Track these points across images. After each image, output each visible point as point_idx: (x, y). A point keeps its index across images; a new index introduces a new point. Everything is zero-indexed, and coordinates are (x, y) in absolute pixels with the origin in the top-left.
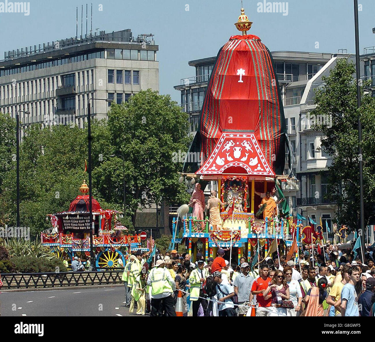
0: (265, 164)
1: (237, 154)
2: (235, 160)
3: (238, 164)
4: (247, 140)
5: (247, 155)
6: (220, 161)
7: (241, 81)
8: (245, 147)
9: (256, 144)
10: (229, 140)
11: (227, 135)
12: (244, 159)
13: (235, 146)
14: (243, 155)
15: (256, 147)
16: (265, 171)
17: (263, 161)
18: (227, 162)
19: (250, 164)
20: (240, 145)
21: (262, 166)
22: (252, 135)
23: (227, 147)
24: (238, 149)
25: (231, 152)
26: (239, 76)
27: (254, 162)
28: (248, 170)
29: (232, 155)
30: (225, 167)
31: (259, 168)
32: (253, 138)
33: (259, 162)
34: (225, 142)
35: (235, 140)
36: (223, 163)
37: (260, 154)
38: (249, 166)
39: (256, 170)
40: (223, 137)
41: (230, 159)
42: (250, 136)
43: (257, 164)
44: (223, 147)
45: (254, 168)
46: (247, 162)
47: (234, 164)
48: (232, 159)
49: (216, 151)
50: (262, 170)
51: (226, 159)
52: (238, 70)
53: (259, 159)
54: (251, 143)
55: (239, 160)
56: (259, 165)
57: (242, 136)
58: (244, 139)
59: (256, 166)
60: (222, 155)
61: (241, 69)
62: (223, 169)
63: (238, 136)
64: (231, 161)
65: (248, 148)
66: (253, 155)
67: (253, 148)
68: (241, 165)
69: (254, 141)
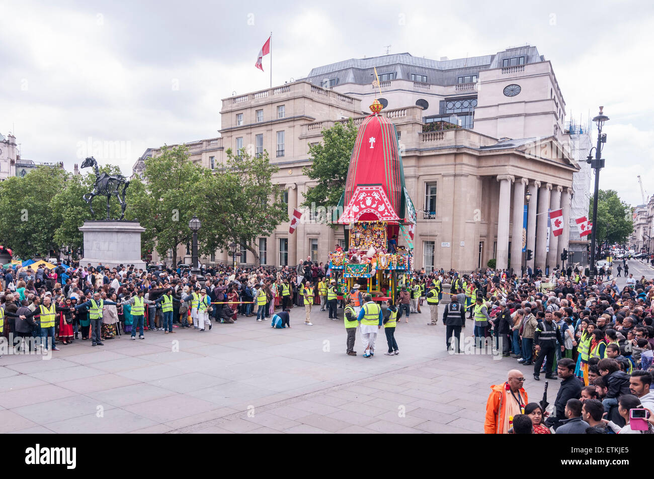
0: (391, 210)
1: (369, 202)
2: (367, 207)
3: (370, 211)
4: (377, 191)
5: (376, 202)
6: (355, 209)
7: (372, 147)
8: (375, 197)
9: (383, 194)
10: (362, 192)
11: (361, 189)
12: (374, 206)
13: (368, 196)
14: (373, 203)
15: (383, 196)
16: (391, 216)
17: (389, 207)
18: (361, 209)
19: (379, 210)
20: (371, 196)
21: (389, 212)
22: (380, 187)
23: (361, 198)
24: (369, 198)
25: (364, 201)
26: (371, 143)
27: (382, 208)
28: (378, 215)
29: (364, 203)
30: (360, 214)
31: (386, 213)
32: (381, 190)
33: (386, 208)
34: (358, 195)
35: (367, 192)
36: (358, 210)
37: (387, 202)
38: (378, 211)
39: (384, 215)
40: (358, 190)
41: (363, 206)
42: (378, 188)
43: (384, 210)
44: (357, 198)
45: (382, 213)
46: (376, 208)
47: (367, 211)
48: (365, 207)
49: (353, 200)
50: (389, 215)
51: (360, 207)
52: (370, 139)
53: (385, 206)
54: (379, 193)
55: (370, 207)
56: (386, 210)
57: (372, 188)
58: (374, 191)
59: (384, 212)
60: (357, 203)
61: (372, 138)
62: (358, 216)
63: (369, 189)
64: (364, 208)
65: (377, 196)
66: (381, 202)
67: (381, 197)
68: (372, 211)
69: (382, 191)
